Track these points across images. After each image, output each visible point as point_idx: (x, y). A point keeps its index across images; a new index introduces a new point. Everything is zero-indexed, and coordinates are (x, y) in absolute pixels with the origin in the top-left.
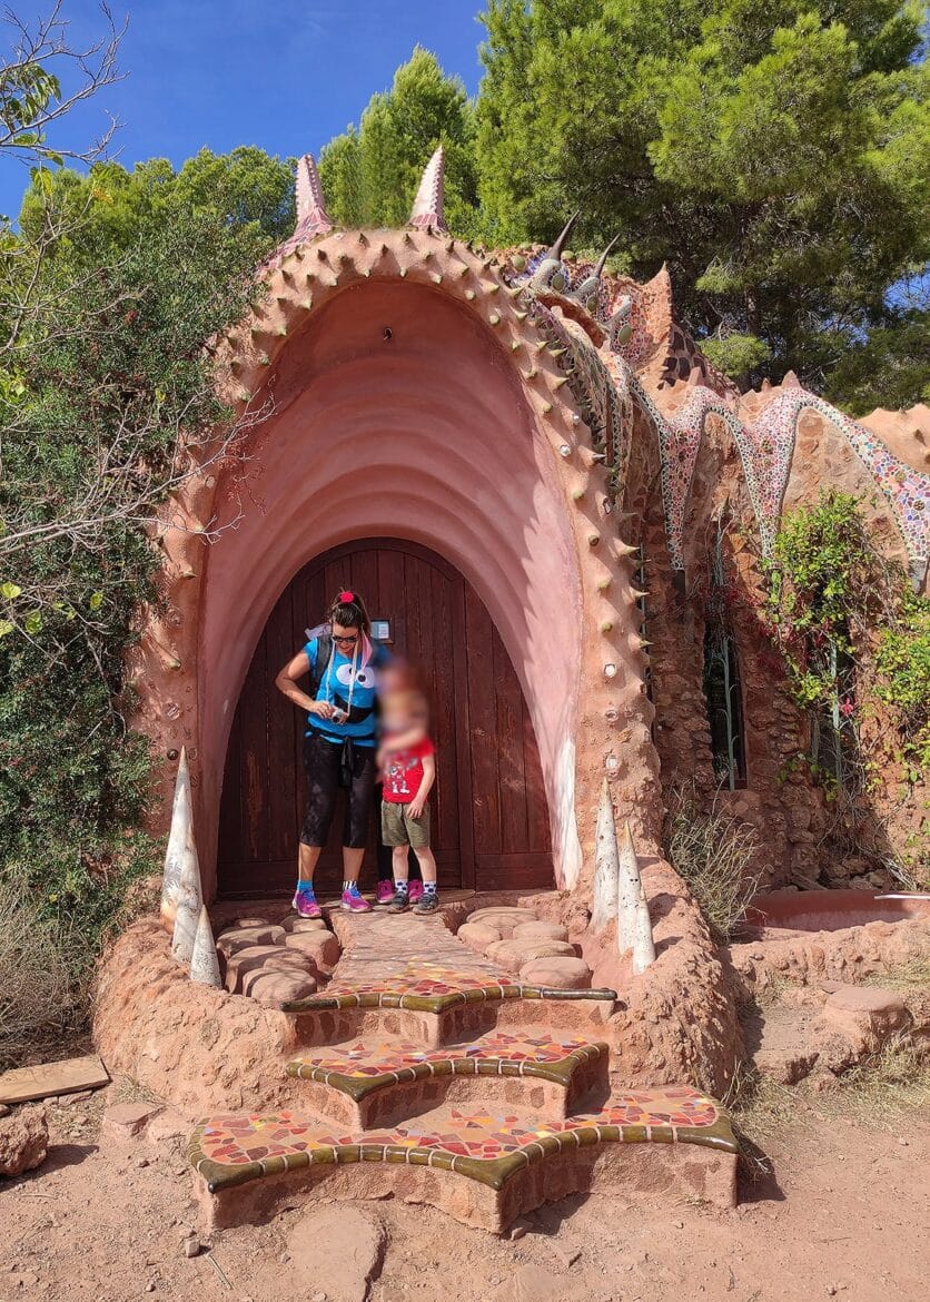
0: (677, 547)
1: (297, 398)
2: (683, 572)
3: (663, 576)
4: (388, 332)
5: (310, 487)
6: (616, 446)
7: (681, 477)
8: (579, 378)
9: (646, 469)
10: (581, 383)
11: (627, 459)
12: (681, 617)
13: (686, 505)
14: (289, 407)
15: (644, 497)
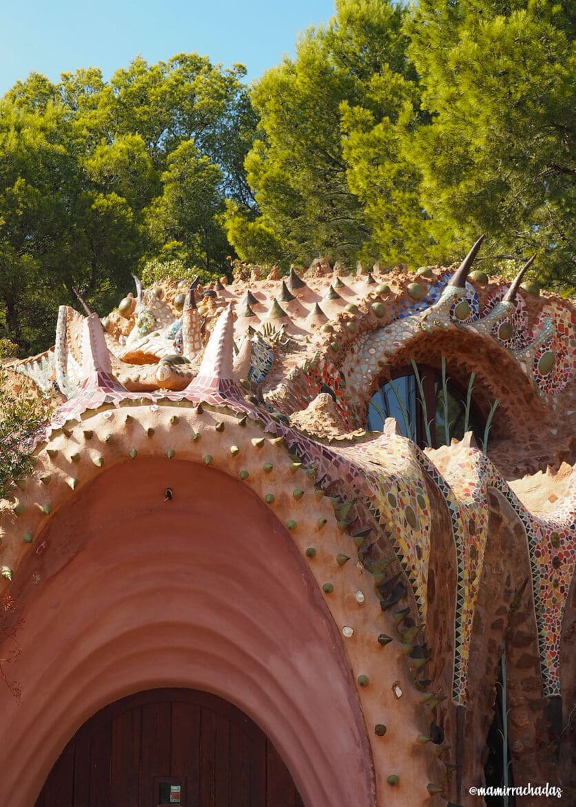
0: (552, 668)
1: (71, 560)
2: (558, 697)
3: (533, 706)
4: (169, 493)
5: (88, 646)
6: (460, 570)
7: (556, 585)
8: (387, 529)
9: (508, 584)
10: (389, 534)
11: (476, 582)
12: (557, 753)
13: (564, 619)
14: (63, 568)
15: (504, 617)
